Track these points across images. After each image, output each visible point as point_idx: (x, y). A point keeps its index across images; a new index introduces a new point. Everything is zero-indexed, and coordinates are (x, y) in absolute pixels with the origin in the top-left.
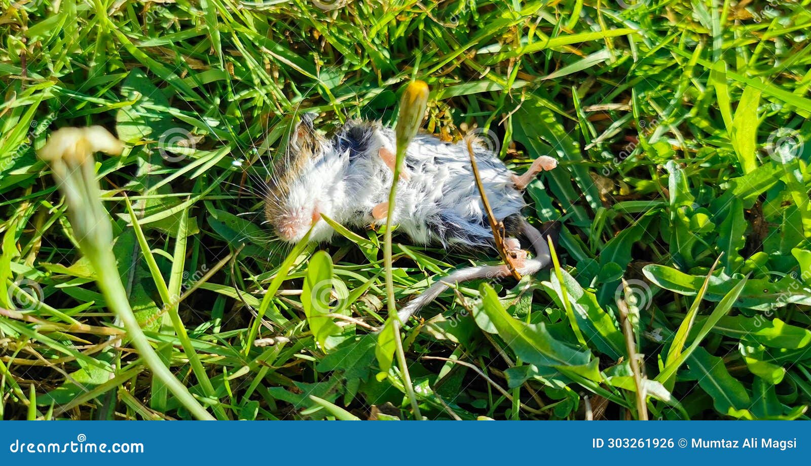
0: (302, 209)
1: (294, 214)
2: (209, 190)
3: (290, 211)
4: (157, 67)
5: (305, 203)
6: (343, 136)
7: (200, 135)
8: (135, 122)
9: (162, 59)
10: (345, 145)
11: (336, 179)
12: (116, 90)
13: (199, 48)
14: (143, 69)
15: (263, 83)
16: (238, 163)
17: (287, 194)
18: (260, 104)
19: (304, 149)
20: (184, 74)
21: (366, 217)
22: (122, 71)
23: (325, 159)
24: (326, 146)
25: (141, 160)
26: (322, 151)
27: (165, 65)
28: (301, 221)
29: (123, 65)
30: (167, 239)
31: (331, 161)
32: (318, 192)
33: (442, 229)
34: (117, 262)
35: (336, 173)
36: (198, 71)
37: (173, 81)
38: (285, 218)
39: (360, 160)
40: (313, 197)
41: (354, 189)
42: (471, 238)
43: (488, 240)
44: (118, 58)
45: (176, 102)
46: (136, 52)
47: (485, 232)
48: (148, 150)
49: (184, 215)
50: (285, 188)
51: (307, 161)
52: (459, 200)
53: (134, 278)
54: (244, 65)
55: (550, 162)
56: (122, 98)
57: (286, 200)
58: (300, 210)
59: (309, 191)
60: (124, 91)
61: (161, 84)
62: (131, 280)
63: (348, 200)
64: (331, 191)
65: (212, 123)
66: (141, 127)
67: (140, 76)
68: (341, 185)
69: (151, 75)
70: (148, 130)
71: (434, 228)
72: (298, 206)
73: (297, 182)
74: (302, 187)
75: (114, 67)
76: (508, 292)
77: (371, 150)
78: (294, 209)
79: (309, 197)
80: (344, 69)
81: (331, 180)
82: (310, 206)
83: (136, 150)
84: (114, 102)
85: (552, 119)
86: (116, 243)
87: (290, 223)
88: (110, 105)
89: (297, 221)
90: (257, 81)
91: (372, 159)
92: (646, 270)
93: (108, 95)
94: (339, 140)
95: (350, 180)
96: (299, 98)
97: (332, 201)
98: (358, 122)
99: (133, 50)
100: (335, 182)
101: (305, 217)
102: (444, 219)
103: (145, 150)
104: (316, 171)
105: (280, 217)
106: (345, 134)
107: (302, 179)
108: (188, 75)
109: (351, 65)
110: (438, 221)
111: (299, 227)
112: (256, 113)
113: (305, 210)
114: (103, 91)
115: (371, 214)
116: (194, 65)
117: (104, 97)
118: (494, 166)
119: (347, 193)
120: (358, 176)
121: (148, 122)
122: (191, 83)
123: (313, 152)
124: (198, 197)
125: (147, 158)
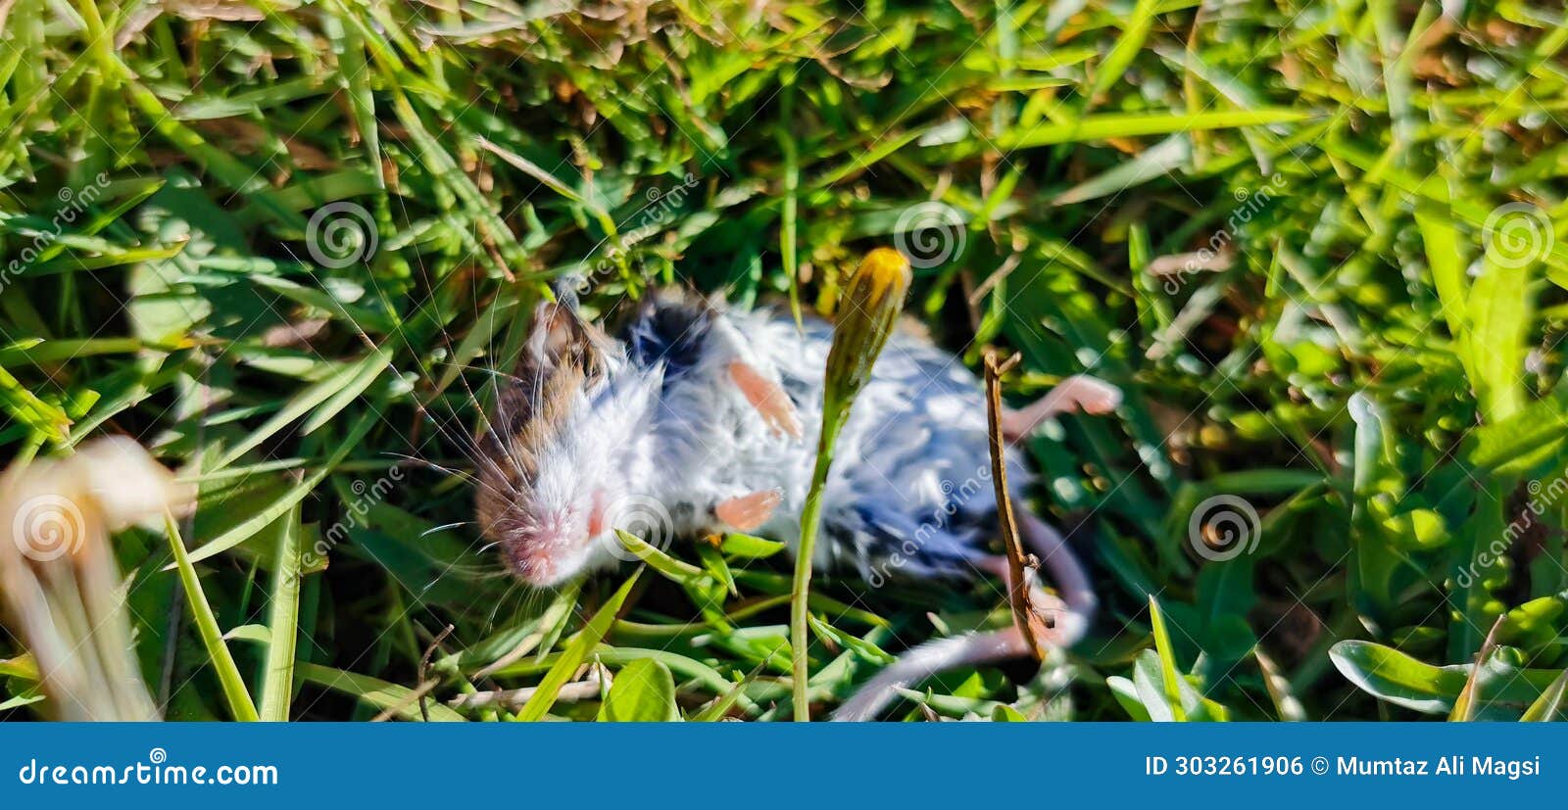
0: (570, 512)
1: (551, 527)
2: (343, 450)
3: (541, 519)
4: (219, 161)
5: (573, 499)
6: (643, 331)
7: (317, 319)
8: (173, 292)
9: (235, 144)
10: (651, 353)
11: (636, 432)
12: (131, 218)
13: (314, 119)
14: (190, 167)
15: (460, 203)
16: (403, 385)
17: (533, 477)
18: (453, 249)
19: (564, 365)
20: (283, 177)
21: (699, 518)
22: (142, 170)
23: (613, 390)
24: (610, 354)
25: (187, 382)
26: (605, 371)
27: (240, 159)
28: (567, 542)
29: (144, 157)
30: (252, 575)
31: (624, 393)
32: (601, 468)
33: (863, 540)
34: (136, 631)
35: (637, 419)
36: (314, 173)
37: (257, 195)
38: (528, 536)
39: (683, 386)
40: (590, 484)
41: (673, 452)
42: (925, 557)
43: (959, 562)
44: (133, 141)
45: (263, 243)
46: (176, 131)
47: (952, 545)
48: (203, 356)
49: (291, 520)
50: (529, 462)
51: (573, 393)
52: (897, 471)
53: (176, 665)
54: (420, 163)
55: (1101, 396)
56: (146, 239)
57: (532, 492)
58: (564, 512)
59: (579, 467)
60: (149, 220)
61: (229, 200)
62: (168, 670)
63: (659, 477)
64: (625, 462)
65: (347, 292)
66: (187, 304)
67: (184, 184)
68: (645, 445)
69: (208, 180)
70: (201, 309)
71: (845, 537)
72: (558, 505)
73: (553, 446)
74: (567, 458)
75: (124, 161)
76: (1022, 691)
77: (709, 363)
78: (551, 514)
79: (580, 483)
80: (632, 170)
81: (627, 436)
82: (583, 504)
83: (176, 358)
84: (125, 245)
85: (1065, 283)
86: (134, 584)
87: (542, 546)
88: (117, 254)
89: (559, 541)
90: (447, 200)
91: (712, 384)
92: (1336, 653)
93: (115, 229)
94: (637, 341)
95: (666, 433)
96: (539, 237)
97: (629, 484)
98: (673, 296)
99: (168, 126)
100: (632, 441)
101: (573, 527)
102: (866, 515)
103: (199, 357)
104: (596, 419)
105: (518, 532)
106: (647, 324)
107: (562, 437)
108: (290, 182)
109: (646, 163)
110: (854, 521)
111: (562, 555)
112: (443, 269)
113: (576, 516)
114: (104, 221)
115: (711, 511)
116: (304, 160)
117: (105, 234)
118: (958, 388)
119: (658, 461)
120: (681, 424)
121: (202, 291)
122: (297, 198)
123: (587, 374)
124: (322, 473)
125: (200, 375)
